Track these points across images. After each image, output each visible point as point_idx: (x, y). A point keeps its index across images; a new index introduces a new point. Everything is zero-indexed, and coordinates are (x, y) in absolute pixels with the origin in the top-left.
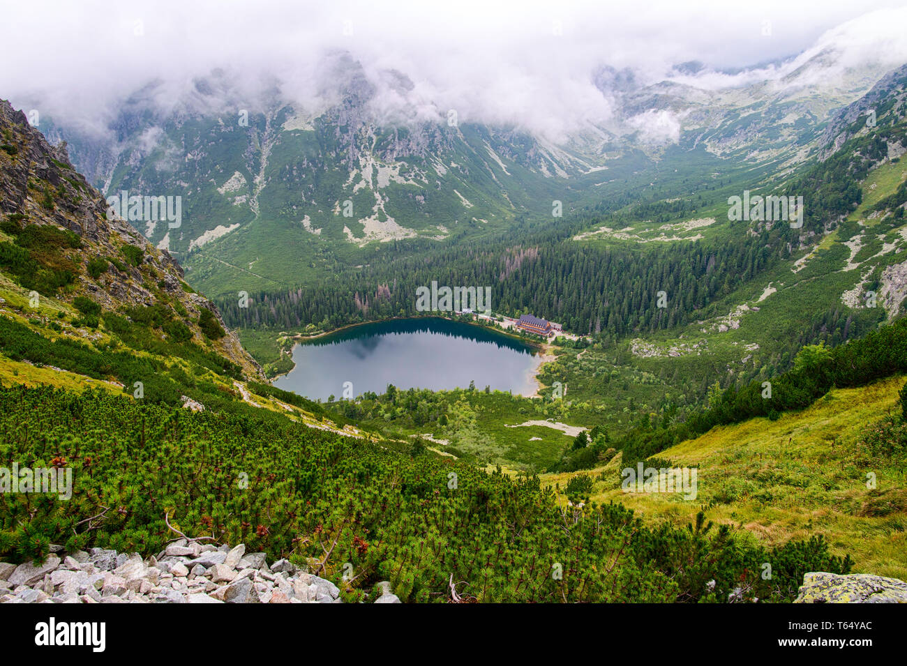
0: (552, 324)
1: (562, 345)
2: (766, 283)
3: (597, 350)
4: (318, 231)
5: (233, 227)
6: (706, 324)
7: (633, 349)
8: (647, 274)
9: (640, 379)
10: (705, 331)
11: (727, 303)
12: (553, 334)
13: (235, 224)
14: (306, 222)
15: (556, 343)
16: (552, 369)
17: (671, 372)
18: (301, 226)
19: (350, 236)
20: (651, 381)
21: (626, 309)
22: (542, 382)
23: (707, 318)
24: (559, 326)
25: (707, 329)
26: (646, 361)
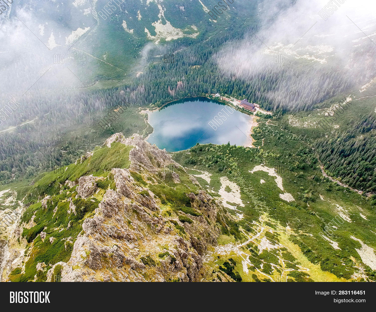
0: (255, 104)
1: (261, 116)
2: (348, 95)
3: (274, 120)
4: (132, 31)
5: (87, 29)
6: (320, 111)
7: (289, 122)
8: (299, 84)
9: (291, 138)
10: (319, 114)
11: (331, 102)
12: (255, 110)
13: (87, 27)
14: (124, 25)
15: (257, 115)
16: (257, 132)
17: (303, 134)
18: (122, 28)
19: (149, 35)
20: (296, 139)
21: (288, 101)
22: (253, 138)
23: (321, 108)
24: (258, 106)
25: (320, 113)
26: (294, 128)
